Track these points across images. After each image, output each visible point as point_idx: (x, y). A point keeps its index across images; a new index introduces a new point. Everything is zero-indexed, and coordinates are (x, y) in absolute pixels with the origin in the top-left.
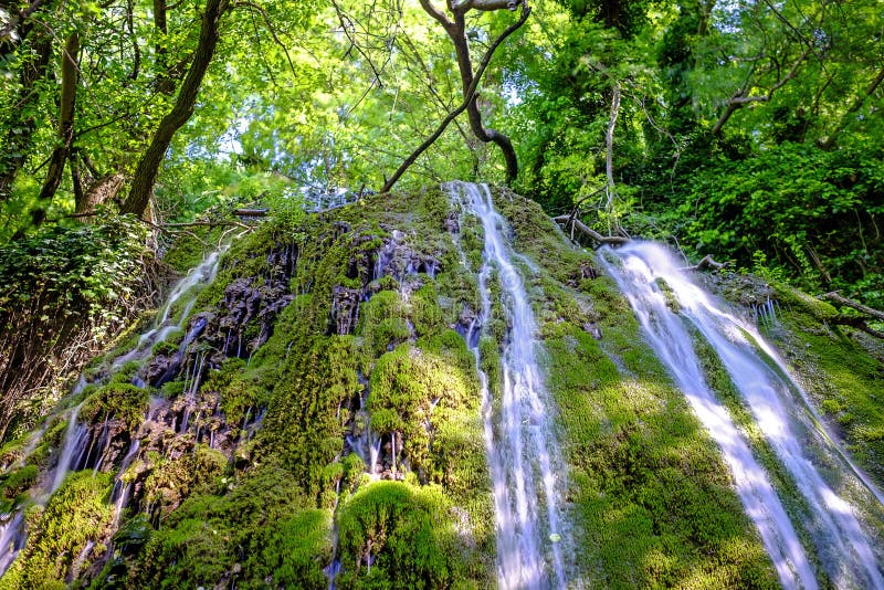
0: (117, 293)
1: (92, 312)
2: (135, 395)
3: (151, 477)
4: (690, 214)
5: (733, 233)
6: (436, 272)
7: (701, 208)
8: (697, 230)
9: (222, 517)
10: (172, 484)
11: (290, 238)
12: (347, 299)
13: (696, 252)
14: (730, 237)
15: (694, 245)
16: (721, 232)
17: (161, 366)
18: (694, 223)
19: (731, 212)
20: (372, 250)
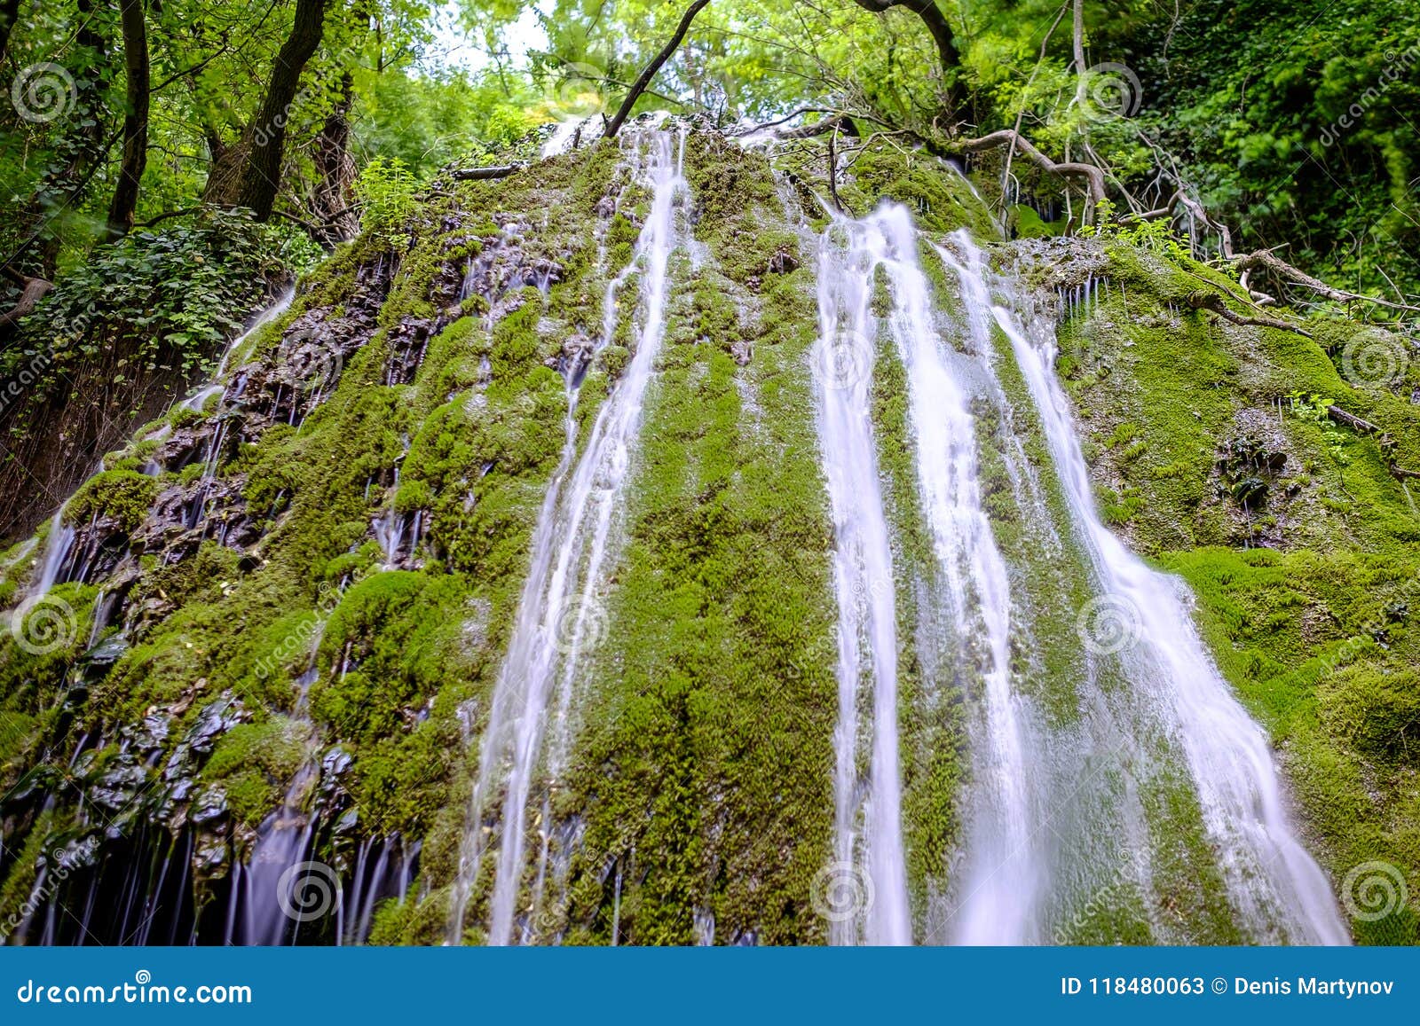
0: (222, 333)
1: (186, 366)
2: (135, 484)
3: (137, 586)
4: (1230, 107)
5: (1297, 136)
6: (552, 282)
7: (1251, 92)
8: (1240, 134)
9: (205, 628)
10: (163, 594)
11: (387, 243)
12: (404, 334)
13: (1238, 174)
14: (1293, 144)
15: (1235, 161)
16: (1277, 136)
17: (183, 442)
18: (1233, 124)
19: (1296, 97)
20: (462, 259)
